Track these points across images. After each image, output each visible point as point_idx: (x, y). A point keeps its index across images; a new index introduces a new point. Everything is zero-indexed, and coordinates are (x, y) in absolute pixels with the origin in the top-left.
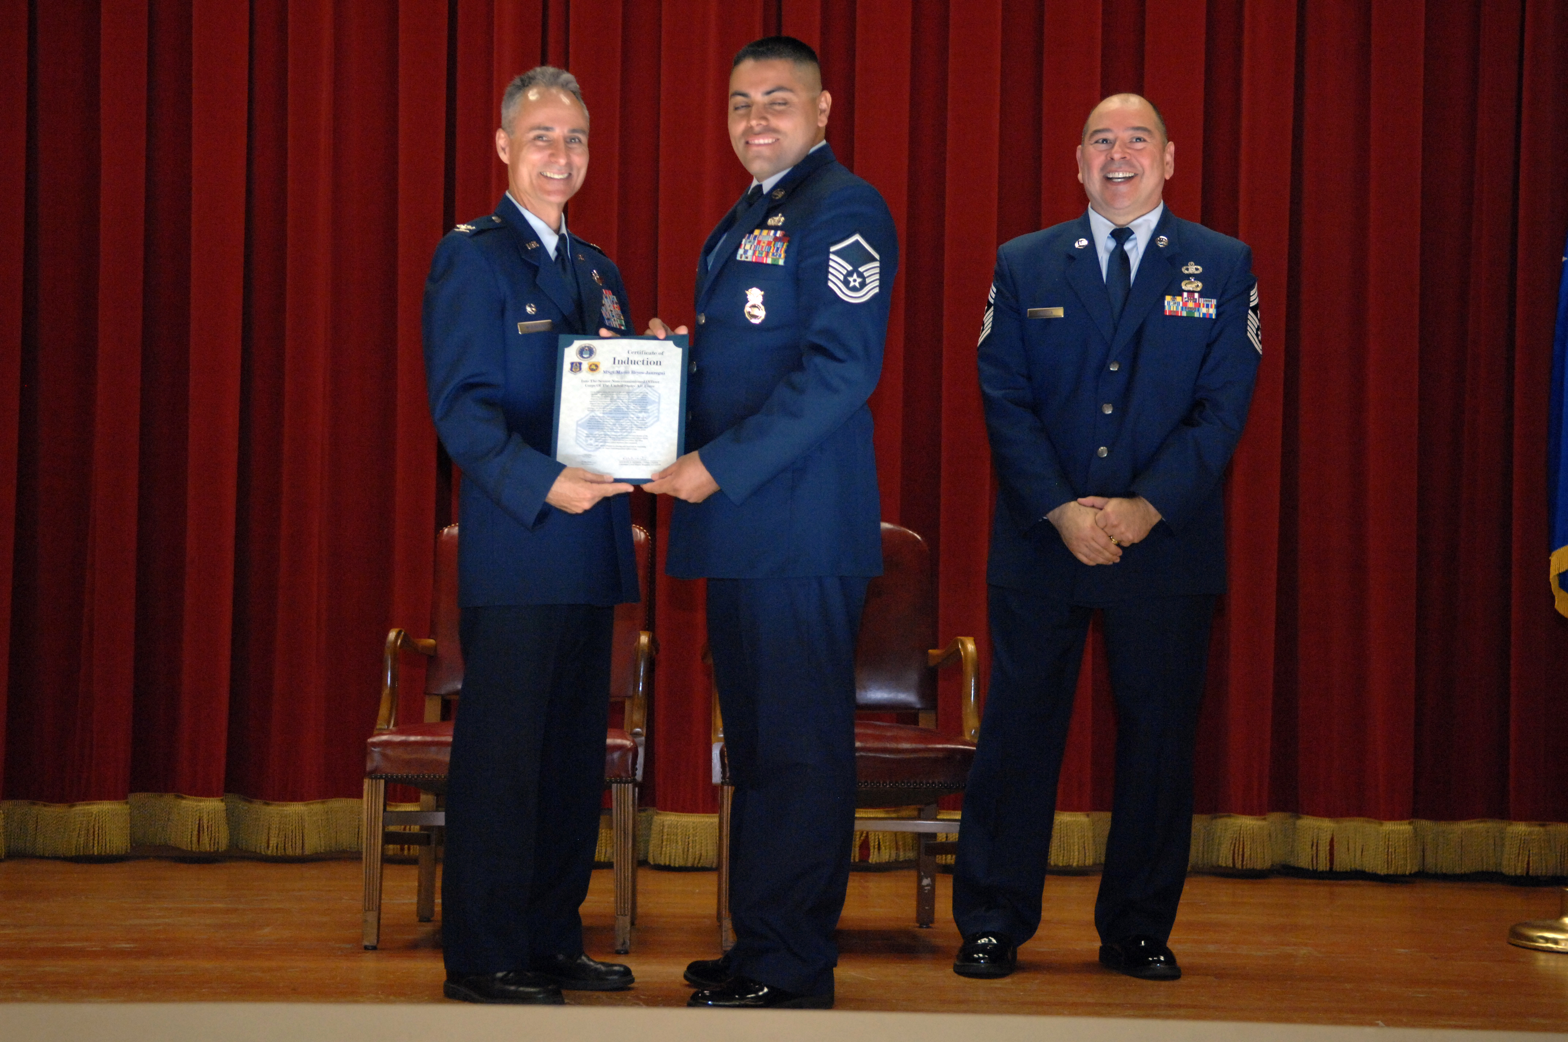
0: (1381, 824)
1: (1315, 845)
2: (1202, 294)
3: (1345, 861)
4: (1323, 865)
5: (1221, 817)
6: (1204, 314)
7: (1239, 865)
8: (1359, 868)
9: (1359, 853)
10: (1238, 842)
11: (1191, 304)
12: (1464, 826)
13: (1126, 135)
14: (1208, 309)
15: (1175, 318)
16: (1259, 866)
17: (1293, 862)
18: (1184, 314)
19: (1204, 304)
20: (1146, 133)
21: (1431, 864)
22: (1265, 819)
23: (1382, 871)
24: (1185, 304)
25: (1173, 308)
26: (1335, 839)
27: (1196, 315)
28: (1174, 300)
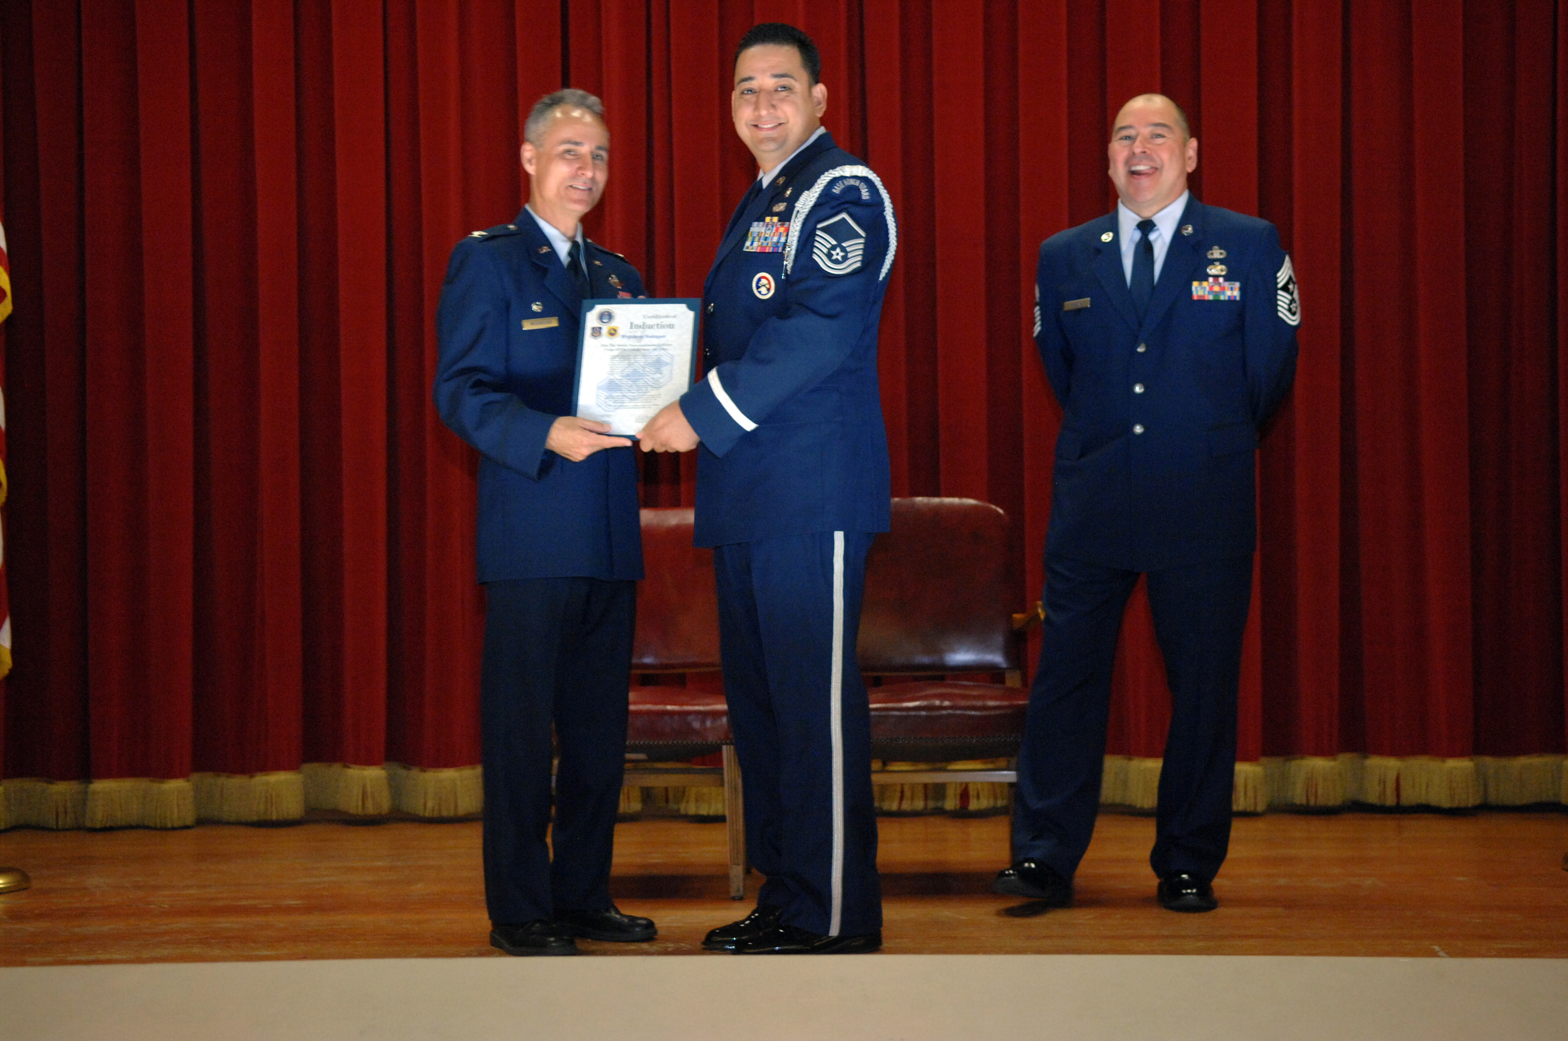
0: (1444, 761)
1: (1383, 782)
2: (1227, 278)
3: (1410, 797)
4: (1390, 801)
5: (1295, 759)
6: (1229, 297)
7: (1312, 803)
8: (1424, 802)
9: (1424, 788)
10: (1310, 783)
11: (1216, 288)
12: (1522, 761)
13: (1146, 131)
14: (1232, 291)
15: (1202, 302)
16: (1331, 803)
17: (1361, 798)
18: (1211, 298)
19: (1228, 288)
20: (1165, 129)
21: (1493, 798)
22: (1335, 760)
23: (1446, 804)
24: (1211, 288)
25: (1201, 293)
26: (1402, 777)
27: (1222, 298)
28: (1200, 285)
